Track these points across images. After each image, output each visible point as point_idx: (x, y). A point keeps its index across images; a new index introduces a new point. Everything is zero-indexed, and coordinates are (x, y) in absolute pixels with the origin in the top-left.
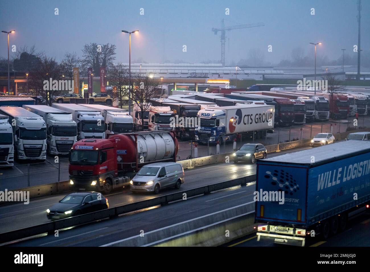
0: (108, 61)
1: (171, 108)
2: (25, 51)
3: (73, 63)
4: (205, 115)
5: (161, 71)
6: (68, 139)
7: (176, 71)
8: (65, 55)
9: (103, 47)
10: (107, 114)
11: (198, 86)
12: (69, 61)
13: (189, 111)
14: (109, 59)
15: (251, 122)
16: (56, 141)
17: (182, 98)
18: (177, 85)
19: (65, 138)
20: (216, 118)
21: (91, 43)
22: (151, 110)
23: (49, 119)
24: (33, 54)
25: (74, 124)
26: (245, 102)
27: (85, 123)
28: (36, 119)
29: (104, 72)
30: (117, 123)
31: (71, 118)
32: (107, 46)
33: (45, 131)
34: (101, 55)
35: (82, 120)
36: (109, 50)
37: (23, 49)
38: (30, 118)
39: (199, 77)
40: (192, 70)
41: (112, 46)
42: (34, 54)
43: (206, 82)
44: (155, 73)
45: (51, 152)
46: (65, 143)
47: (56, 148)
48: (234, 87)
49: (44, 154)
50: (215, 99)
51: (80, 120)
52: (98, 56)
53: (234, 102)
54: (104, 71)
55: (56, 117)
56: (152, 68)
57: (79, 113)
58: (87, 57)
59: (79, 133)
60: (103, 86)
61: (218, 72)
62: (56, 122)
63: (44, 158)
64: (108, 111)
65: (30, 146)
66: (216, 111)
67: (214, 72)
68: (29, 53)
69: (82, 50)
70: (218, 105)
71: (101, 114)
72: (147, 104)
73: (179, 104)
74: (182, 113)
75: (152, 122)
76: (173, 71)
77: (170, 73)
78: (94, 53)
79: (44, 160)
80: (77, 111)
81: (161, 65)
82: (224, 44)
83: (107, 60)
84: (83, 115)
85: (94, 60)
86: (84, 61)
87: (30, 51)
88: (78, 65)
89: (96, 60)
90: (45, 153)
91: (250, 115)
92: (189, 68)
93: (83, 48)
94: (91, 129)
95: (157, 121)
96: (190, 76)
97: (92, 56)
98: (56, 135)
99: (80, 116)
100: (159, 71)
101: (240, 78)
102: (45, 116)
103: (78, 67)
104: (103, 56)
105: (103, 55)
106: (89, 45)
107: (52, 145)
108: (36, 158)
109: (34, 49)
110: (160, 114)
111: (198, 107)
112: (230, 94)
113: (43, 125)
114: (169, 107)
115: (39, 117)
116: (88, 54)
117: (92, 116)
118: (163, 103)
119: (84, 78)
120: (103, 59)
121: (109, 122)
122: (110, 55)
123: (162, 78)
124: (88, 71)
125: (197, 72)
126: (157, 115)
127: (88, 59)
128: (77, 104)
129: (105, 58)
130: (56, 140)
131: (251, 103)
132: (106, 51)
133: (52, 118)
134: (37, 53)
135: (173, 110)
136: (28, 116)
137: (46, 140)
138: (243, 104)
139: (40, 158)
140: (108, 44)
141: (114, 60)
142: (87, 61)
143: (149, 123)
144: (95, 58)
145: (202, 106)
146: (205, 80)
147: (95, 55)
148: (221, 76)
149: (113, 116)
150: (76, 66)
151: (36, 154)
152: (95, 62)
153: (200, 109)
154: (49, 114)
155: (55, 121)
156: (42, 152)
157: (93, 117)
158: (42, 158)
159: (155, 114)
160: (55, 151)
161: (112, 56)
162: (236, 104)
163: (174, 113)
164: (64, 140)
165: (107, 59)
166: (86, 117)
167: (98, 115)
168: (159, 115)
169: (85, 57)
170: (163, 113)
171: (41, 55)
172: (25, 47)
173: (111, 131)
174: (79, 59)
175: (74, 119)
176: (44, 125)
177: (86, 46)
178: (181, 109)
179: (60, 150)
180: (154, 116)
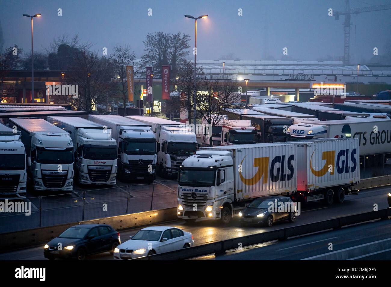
0: (180, 57)
1: (252, 122)
2: (65, 42)
3: (125, 59)
4: (298, 133)
5: (255, 71)
6: (105, 163)
7: (276, 72)
8: (114, 48)
9: (173, 38)
10: (161, 130)
11: (300, 92)
12: (119, 57)
13: (278, 126)
14: (181, 55)
15: (364, 143)
16: (88, 166)
17: (273, 108)
18: (270, 91)
19: (100, 162)
20: (313, 136)
21: (155, 32)
22: (225, 125)
23: (80, 136)
24: (75, 47)
25: (113, 142)
26: (359, 115)
27: (129, 142)
28: (60, 136)
29: (167, 72)
30: (174, 143)
31: (110, 135)
32: (179, 36)
33: (71, 152)
34: (169, 49)
35: (125, 137)
36: (180, 41)
37: (62, 39)
38: (51, 134)
39: (302, 80)
40: (299, 70)
41: (185, 36)
42: (77, 46)
43: (310, 87)
44: (247, 74)
45: (82, 181)
46: (100, 168)
47: (87, 175)
48: (355, 94)
49: (69, 183)
50: (317, 110)
51: (123, 138)
52: (165, 49)
53: (343, 114)
54: (167, 70)
55: (88, 133)
56: (244, 67)
57: (122, 128)
58: (150, 51)
59: (120, 155)
60: (166, 91)
61: (335, 73)
62: (89, 140)
63: (70, 188)
64: (163, 126)
65: (51, 173)
66: (314, 126)
67: (330, 72)
68: (69, 45)
69: (143, 42)
70: (318, 119)
71: (152, 129)
72: (217, 117)
73: (263, 117)
74: (268, 128)
75: (226, 141)
76: (271, 72)
77: (268, 75)
78: (160, 46)
79: (71, 192)
80: (119, 125)
81: (257, 62)
82: (349, 33)
83: (178, 56)
84: (126, 131)
85: (159, 55)
86: (146, 57)
87: (71, 43)
88: (132, 62)
89: (162, 56)
90: (71, 182)
91: (363, 134)
92: (296, 68)
93: (145, 39)
94: (138, 150)
95: (232, 140)
96: (290, 78)
97: (157, 49)
98: (88, 157)
99: (123, 132)
100: (252, 72)
101: (366, 81)
102: (73, 132)
103: (131, 65)
104: (172, 51)
105: (173, 48)
106: (154, 35)
107: (83, 172)
108: (59, 189)
109: (78, 39)
110: (237, 131)
111: (290, 121)
112: (343, 103)
113: (69, 143)
114: (249, 121)
115: (64, 132)
116: (151, 47)
117: (140, 132)
118: (243, 115)
119: (140, 81)
120: (172, 54)
121: (164, 141)
122: (182, 49)
123: (247, 81)
124: (147, 71)
125: (305, 72)
126: (232, 132)
127: (152, 54)
128: (123, 116)
129: (175, 54)
130: (88, 164)
131: (366, 117)
132: (177, 43)
133: (83, 135)
134: (81, 46)
135: (256, 125)
136: (50, 132)
137: (72, 164)
138: (355, 118)
139: (65, 188)
140: (179, 34)
141: (188, 56)
142: (151, 56)
143: (221, 142)
144: (161, 53)
145: (295, 119)
146: (309, 84)
147: (161, 48)
148: (338, 78)
149: (169, 133)
150: (129, 63)
151: (59, 184)
152: (162, 58)
153: (292, 124)
154: (80, 129)
155: (88, 138)
156: (68, 181)
157: (141, 134)
158: (67, 189)
159: (229, 130)
160: (86, 180)
161: (184, 50)
162: (346, 118)
163: (255, 129)
164: (100, 164)
165: (177, 54)
166: (130, 133)
167: (147, 131)
168: (235, 131)
169: (148, 51)
170: (241, 130)
171: (86, 48)
172: (64, 37)
173: (166, 153)
174: (134, 54)
175: (113, 136)
176: (71, 143)
177: (149, 37)
178: (265, 124)
179: (93, 178)
180: (228, 133)
